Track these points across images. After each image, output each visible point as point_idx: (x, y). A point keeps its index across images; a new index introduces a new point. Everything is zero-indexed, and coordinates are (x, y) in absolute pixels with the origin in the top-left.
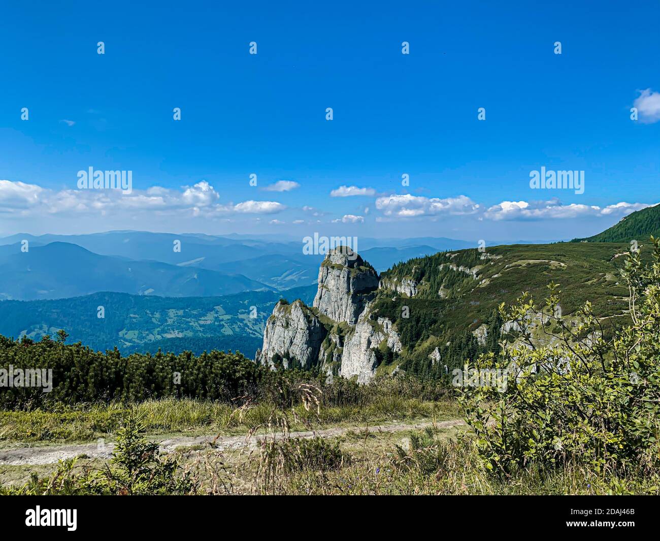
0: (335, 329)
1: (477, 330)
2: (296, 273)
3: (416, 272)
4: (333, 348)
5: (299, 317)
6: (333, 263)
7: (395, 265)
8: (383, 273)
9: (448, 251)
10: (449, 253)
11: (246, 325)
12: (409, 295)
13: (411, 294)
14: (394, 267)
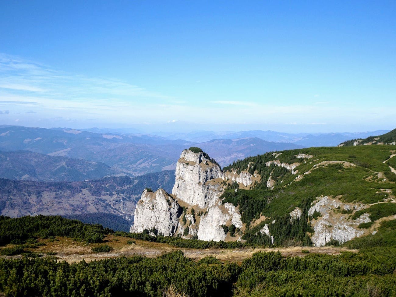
0: (189, 210)
1: (293, 212)
2: (148, 161)
3: (250, 168)
4: (189, 225)
5: (162, 201)
6: (188, 160)
7: (234, 162)
8: (225, 167)
9: (274, 152)
10: (275, 152)
11: (108, 204)
12: (245, 184)
13: (247, 184)
14: (234, 163)
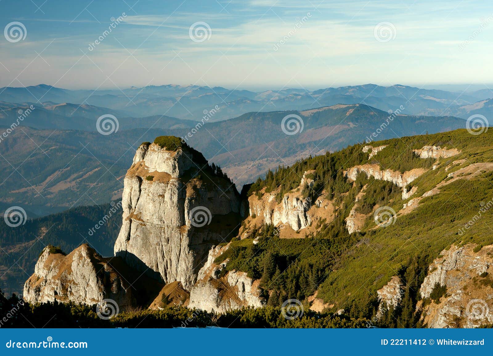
1: (385, 287)
5: (87, 277)
6: (151, 170)
7: (270, 172)
10: (368, 144)
12: (295, 227)
13: (300, 225)
